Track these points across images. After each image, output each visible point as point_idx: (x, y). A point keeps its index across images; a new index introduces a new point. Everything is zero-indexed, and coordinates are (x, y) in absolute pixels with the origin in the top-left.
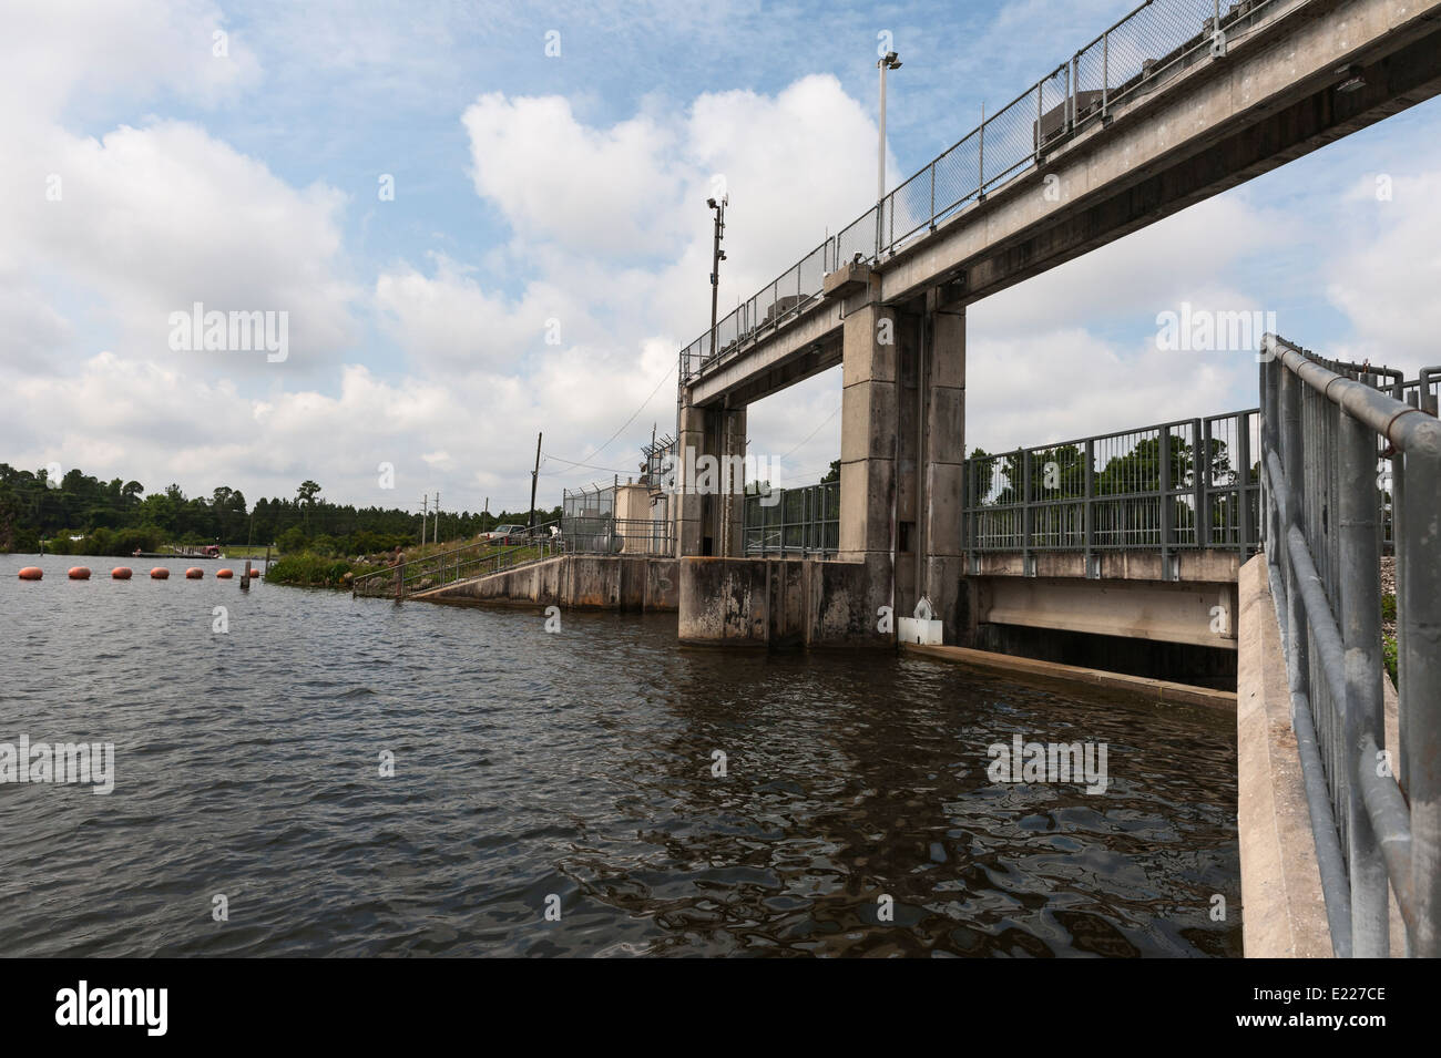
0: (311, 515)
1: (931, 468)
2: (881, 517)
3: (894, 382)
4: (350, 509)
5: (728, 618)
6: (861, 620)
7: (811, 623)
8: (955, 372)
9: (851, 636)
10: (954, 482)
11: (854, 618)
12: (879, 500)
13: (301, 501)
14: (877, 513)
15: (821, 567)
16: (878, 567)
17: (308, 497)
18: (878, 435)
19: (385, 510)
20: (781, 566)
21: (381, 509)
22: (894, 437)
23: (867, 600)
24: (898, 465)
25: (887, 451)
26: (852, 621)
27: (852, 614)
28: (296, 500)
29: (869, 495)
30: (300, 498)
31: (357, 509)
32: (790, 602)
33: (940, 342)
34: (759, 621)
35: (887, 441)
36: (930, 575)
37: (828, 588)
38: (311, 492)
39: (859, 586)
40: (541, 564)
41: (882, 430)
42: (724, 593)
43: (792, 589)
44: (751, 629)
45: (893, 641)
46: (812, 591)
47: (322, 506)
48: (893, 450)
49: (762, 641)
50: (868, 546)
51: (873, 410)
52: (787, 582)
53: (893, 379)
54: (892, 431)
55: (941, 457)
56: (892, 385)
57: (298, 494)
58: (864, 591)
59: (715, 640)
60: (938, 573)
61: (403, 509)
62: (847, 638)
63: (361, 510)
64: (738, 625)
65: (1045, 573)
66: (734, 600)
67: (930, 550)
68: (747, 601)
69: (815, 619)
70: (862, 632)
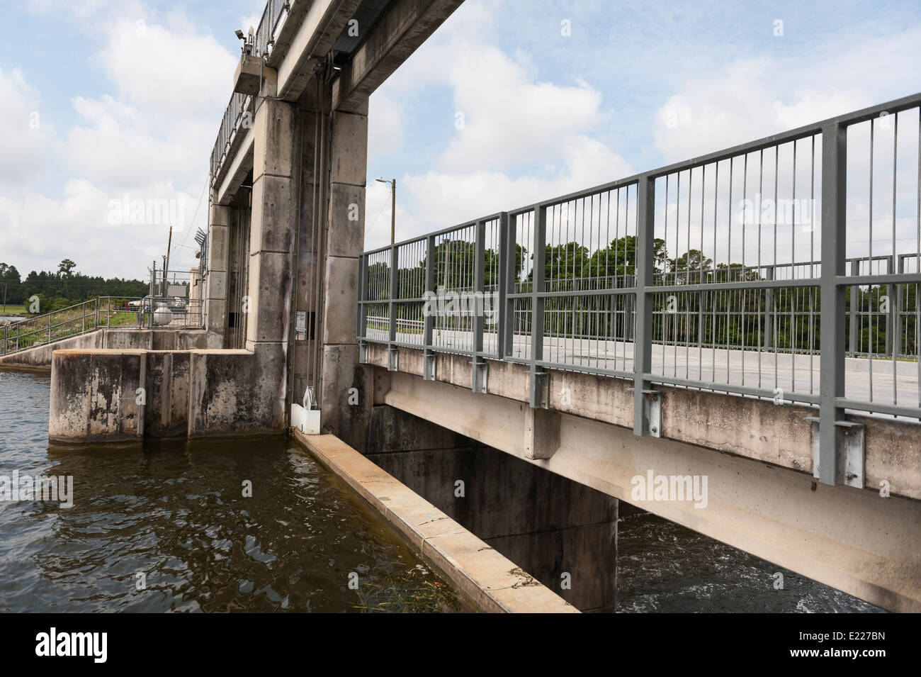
0: (69, 283)
1: (330, 261)
2: (273, 308)
3: (289, 177)
4: (100, 280)
5: (93, 414)
6: (250, 409)
7: (193, 415)
8: (355, 170)
9: (238, 425)
10: (352, 276)
11: (242, 407)
12: (271, 292)
13: (62, 273)
14: (269, 305)
15: (204, 359)
16: (268, 356)
17: (67, 271)
18: (271, 228)
19: (126, 280)
20: (166, 358)
21: (123, 279)
22: (289, 230)
23: (256, 390)
24: (295, 257)
25: (281, 244)
26: (240, 410)
27: (239, 403)
28: (58, 273)
29: (260, 288)
30: (61, 271)
31: (105, 280)
32: (176, 393)
33: (341, 140)
34: (131, 416)
35: (281, 235)
36: (325, 363)
37: (213, 379)
38: (69, 267)
39: (247, 375)
40: (83, 336)
41: (275, 223)
42: (88, 388)
43: (178, 380)
44: (121, 425)
45: (284, 427)
46: (194, 383)
47: (78, 277)
48: (287, 244)
49: (135, 435)
50: (258, 337)
51: (266, 204)
52: (172, 374)
53: (288, 174)
54: (287, 225)
55: (338, 250)
56: (287, 180)
57: (59, 269)
58: (253, 380)
59: (77, 437)
60: (334, 360)
61: (140, 280)
62: (233, 427)
63: (108, 280)
64: (105, 421)
65: (403, 368)
66: (101, 396)
67: (325, 339)
68: (116, 397)
69: (198, 410)
70: (250, 420)
